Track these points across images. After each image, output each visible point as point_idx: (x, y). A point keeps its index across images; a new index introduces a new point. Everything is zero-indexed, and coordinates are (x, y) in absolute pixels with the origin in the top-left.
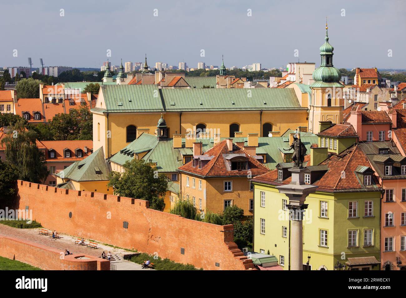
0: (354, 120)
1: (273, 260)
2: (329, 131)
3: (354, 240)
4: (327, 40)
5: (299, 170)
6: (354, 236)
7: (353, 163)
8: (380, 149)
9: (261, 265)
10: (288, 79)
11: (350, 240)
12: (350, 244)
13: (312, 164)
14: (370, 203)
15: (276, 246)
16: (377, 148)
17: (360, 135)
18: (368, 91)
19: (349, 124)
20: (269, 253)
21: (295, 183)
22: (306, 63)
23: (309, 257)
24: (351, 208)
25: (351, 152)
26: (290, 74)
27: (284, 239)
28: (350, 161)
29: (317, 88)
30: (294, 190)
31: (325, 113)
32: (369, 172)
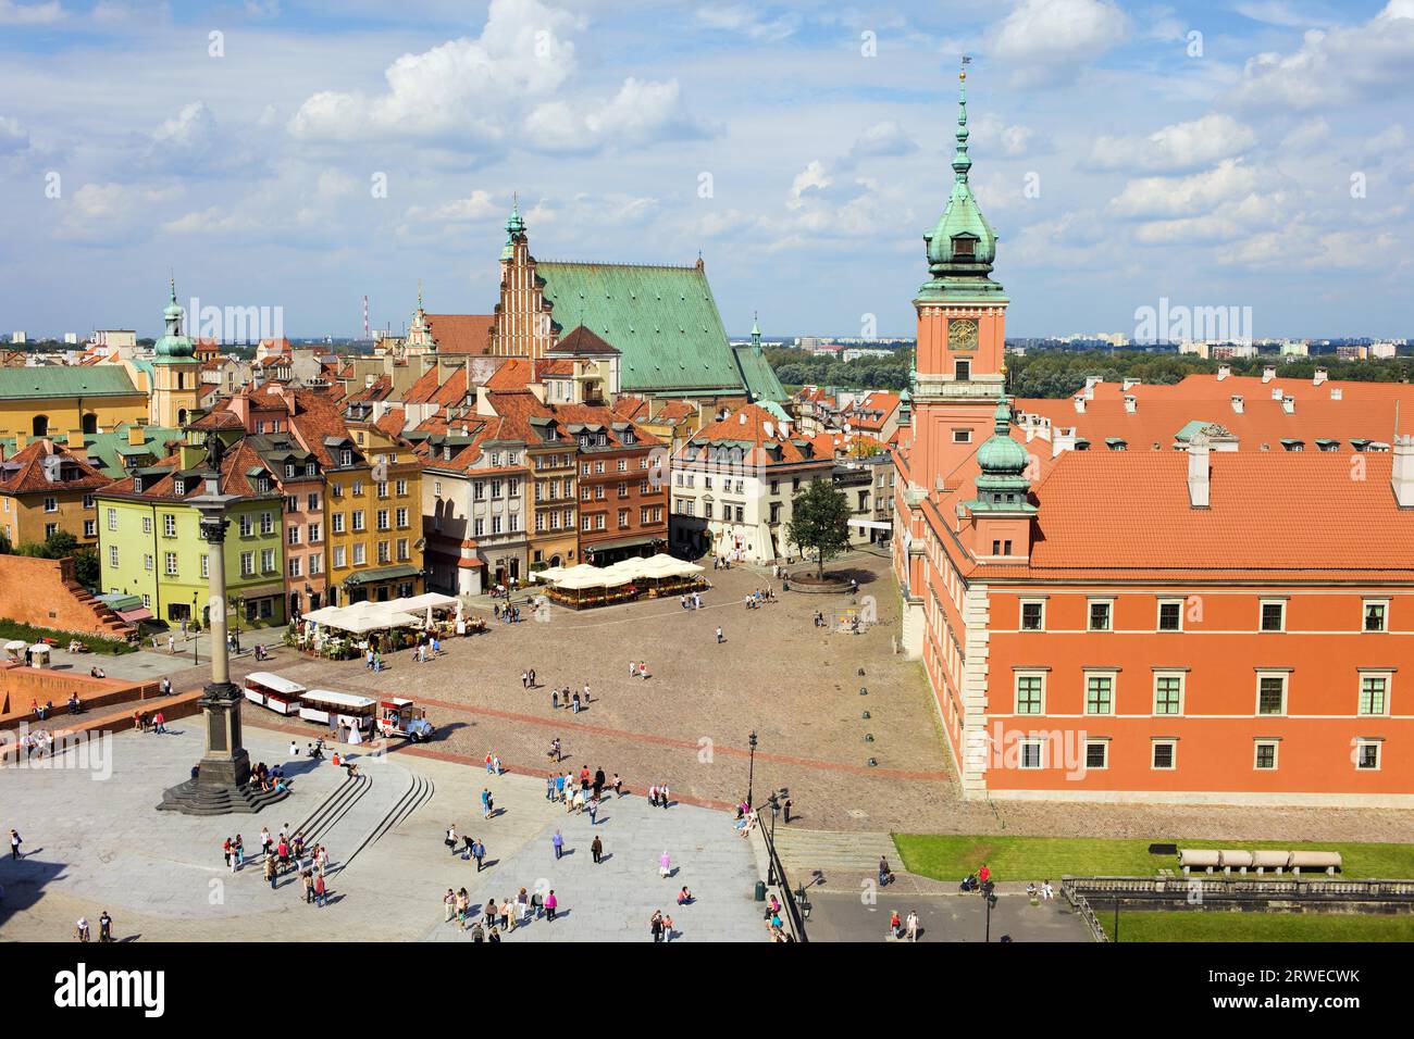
0: (238, 407)
1: (136, 601)
2: (202, 422)
3: (249, 565)
4: (174, 299)
5: (217, 476)
6: (249, 561)
7: (242, 463)
8: (276, 444)
9: (120, 610)
10: (96, 353)
11: (243, 566)
12: (243, 571)
13: (183, 468)
14: (268, 515)
15: (136, 582)
16: (271, 442)
17: (247, 426)
18: (219, 367)
19: (231, 411)
20: (126, 593)
21: (211, 494)
22: (122, 331)
23: (196, 593)
24: (242, 523)
25: (236, 449)
26: (99, 346)
27: (148, 572)
28: (238, 460)
29: (164, 365)
30: (212, 503)
31: (176, 399)
32: (264, 474)
